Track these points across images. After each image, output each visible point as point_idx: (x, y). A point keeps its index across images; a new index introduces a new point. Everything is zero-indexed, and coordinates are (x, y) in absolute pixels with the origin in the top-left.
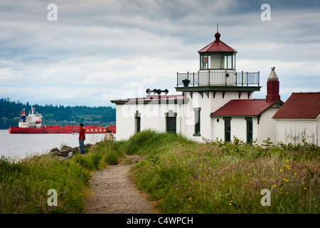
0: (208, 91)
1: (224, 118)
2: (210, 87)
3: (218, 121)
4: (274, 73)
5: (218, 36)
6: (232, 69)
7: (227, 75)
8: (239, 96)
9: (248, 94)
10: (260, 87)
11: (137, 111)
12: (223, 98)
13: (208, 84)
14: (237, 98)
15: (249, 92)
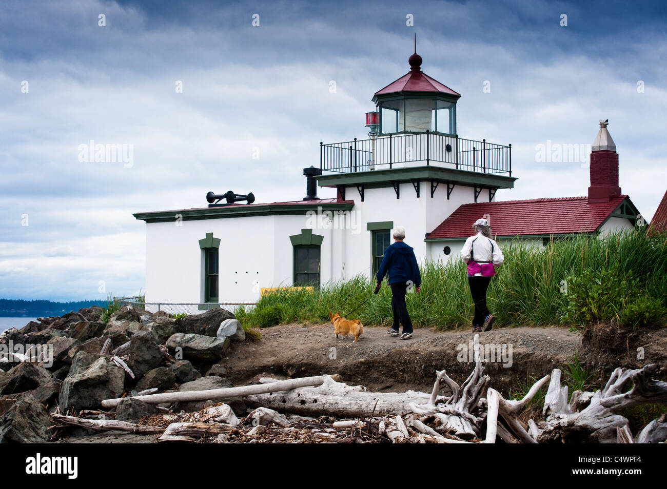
0: (419, 181)
2: (429, 169)
3: (446, 250)
4: (608, 135)
7: (449, 149)
8: (476, 198)
9: (490, 193)
10: (514, 179)
11: (210, 235)
12: (448, 199)
13: (424, 164)
14: (472, 201)
15: (492, 189)
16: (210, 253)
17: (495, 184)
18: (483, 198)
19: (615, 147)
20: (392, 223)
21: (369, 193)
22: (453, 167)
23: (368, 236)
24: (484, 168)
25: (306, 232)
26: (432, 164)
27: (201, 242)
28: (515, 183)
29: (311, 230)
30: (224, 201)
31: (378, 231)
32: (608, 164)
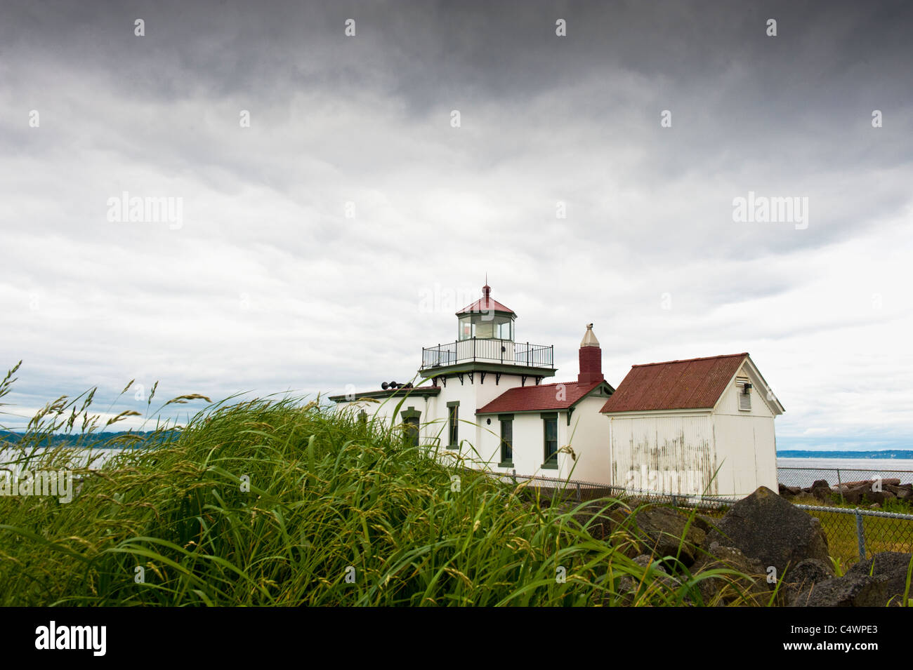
0: (473, 372)
1: (500, 417)
2: (474, 363)
3: (489, 422)
4: (593, 335)
5: (487, 290)
6: (510, 340)
7: (503, 349)
8: (523, 384)
9: (537, 381)
10: (555, 370)
11: (363, 411)
12: (497, 384)
13: (472, 360)
14: (521, 386)
15: (538, 378)
17: (539, 373)
18: (530, 383)
19: (599, 344)
20: (459, 402)
21: (450, 382)
22: (500, 362)
23: (447, 410)
24: (528, 362)
25: (411, 409)
26: (477, 360)
27: (359, 415)
28: (556, 372)
29: (413, 408)
31: (453, 408)
32: (590, 357)
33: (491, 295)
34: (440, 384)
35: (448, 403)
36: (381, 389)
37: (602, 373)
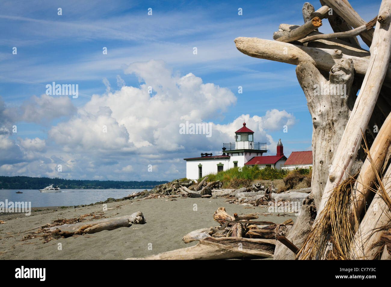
0: (243, 152)
1: (252, 166)
2: (244, 150)
4: (281, 142)
5: (245, 124)
6: (253, 141)
7: (251, 144)
10: (267, 150)
11: (200, 164)
12: (250, 156)
13: (243, 148)
14: (256, 156)
15: (262, 154)
16: (200, 168)
17: (262, 152)
18: (259, 155)
19: (282, 145)
20: (237, 161)
21: (233, 154)
23: (233, 164)
24: (259, 149)
25: (220, 163)
26: (245, 148)
27: (198, 165)
28: (267, 152)
30: (205, 155)
31: (236, 164)
32: (280, 148)
33: (246, 126)
34: (230, 155)
35: (233, 161)
36: (201, 156)
37: (283, 153)
